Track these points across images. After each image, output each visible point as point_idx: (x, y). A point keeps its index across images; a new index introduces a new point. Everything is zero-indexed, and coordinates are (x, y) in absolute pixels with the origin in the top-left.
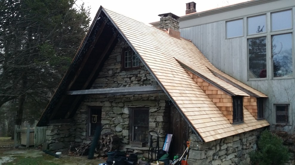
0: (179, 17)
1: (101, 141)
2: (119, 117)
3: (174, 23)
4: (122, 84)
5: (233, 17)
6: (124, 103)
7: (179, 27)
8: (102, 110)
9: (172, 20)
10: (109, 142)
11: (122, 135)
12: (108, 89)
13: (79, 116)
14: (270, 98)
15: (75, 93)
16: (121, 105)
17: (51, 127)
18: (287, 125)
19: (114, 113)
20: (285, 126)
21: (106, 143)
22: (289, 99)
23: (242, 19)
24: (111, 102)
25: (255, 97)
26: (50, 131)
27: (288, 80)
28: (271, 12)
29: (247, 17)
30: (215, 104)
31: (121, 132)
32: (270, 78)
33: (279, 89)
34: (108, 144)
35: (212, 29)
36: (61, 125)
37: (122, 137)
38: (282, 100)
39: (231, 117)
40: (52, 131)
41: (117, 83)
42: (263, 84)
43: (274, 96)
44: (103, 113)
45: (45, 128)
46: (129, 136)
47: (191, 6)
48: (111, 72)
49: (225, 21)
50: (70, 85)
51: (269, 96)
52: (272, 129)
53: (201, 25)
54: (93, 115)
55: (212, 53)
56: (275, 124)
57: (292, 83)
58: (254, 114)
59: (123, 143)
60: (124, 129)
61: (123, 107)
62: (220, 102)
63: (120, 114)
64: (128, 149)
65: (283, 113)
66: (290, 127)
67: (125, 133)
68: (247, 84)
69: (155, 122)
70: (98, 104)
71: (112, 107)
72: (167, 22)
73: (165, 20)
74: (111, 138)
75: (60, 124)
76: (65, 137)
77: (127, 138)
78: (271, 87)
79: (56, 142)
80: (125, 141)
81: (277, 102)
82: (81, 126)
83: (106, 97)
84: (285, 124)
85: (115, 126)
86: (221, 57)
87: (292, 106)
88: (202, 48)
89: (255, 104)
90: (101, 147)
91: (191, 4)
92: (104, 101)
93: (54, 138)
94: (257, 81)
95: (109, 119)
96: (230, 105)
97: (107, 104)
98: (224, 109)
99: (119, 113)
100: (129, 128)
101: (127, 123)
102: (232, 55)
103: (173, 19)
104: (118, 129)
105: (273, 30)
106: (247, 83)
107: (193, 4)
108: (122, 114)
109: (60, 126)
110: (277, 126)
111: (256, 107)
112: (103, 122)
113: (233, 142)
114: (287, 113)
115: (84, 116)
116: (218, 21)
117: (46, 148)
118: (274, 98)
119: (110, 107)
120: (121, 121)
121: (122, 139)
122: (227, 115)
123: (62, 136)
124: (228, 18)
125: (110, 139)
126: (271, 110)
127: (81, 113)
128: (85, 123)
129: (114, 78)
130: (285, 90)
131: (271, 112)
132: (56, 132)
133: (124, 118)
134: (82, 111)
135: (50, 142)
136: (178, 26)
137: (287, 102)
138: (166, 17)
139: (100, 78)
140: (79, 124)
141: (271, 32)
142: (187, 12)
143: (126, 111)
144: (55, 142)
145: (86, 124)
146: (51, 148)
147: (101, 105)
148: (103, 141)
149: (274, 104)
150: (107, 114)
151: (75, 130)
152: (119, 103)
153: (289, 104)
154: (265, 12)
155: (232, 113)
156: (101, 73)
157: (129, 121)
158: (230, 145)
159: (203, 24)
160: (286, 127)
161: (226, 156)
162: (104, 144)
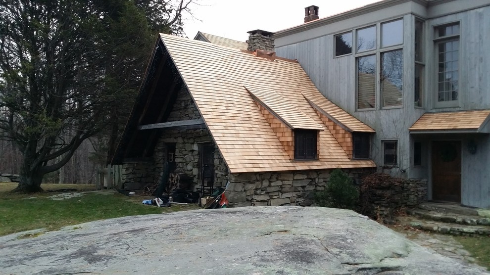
0: (274, 33)
1: (170, 180)
2: (190, 154)
3: (265, 41)
4: (192, 117)
5: (341, 29)
6: (194, 139)
7: (274, 46)
8: (176, 147)
9: (261, 38)
10: (177, 180)
11: (192, 175)
12: (169, 123)
13: (156, 154)
14: (377, 133)
15: (144, 128)
16: (191, 141)
17: (126, 165)
18: (394, 167)
19: (186, 150)
20: (391, 168)
21: (175, 182)
22: (396, 133)
23: (351, 31)
24: (183, 138)
25: (349, 132)
26: (125, 170)
27: (397, 110)
28: (381, 22)
29: (356, 30)
30: (279, 138)
31: (192, 170)
32: (379, 108)
33: (387, 122)
34: (176, 182)
35: (320, 45)
36: (137, 164)
37: (192, 176)
38: (390, 136)
39: (292, 153)
40: (127, 169)
41: (189, 116)
42: (371, 116)
43: (382, 130)
44: (177, 150)
45: (121, 166)
46: (199, 175)
47: (312, 11)
48: (183, 104)
49: (333, 35)
50: (140, 119)
51: (376, 131)
52: (379, 171)
53: (308, 40)
54: (170, 153)
55: (320, 76)
56: (383, 165)
57: (400, 114)
58: (348, 153)
59: (194, 183)
60: (194, 167)
61: (193, 143)
62: (282, 136)
63: (191, 151)
64: (197, 189)
65: (392, 152)
66: (398, 169)
67: (195, 171)
68: (355, 116)
69: (219, 158)
70: (172, 140)
71: (184, 143)
72: (255, 41)
73: (254, 39)
74: (179, 176)
75: (137, 162)
76: (142, 177)
77: (197, 177)
78: (379, 119)
79: (132, 181)
80: (195, 180)
81: (385, 138)
82: (158, 166)
83: (179, 133)
84: (392, 166)
85: (187, 165)
86: (328, 82)
87: (400, 143)
88: (309, 70)
89: (349, 140)
90: (170, 187)
91: (310, 9)
92: (177, 137)
93: (129, 177)
94: (365, 112)
95: (182, 156)
96: (290, 139)
97: (180, 140)
98: (285, 144)
99: (189, 150)
100: (198, 166)
101: (196, 160)
102: (340, 79)
103: (263, 36)
104: (189, 167)
105: (384, 46)
106: (354, 114)
107: (313, 8)
108: (193, 151)
109: (135, 165)
110: (384, 168)
111: (350, 144)
112: (177, 160)
113: (294, 180)
114: (396, 152)
115: (161, 154)
116: (325, 35)
117: (120, 187)
118: (381, 132)
119: (183, 143)
120: (192, 158)
121: (192, 179)
122: (288, 150)
123: (138, 175)
124: (337, 31)
125: (178, 178)
126: (378, 148)
127: (159, 151)
128: (162, 161)
129: (186, 111)
130: (393, 122)
131: (378, 151)
132: (130, 171)
133: (194, 156)
134: (159, 148)
135: (124, 181)
136: (273, 44)
137: (395, 138)
138: (255, 35)
139: (174, 111)
140: (157, 164)
141: (381, 48)
142: (306, 20)
143: (196, 147)
144: (130, 182)
145: (163, 163)
146: (125, 187)
147: (175, 141)
148: (172, 180)
149: (382, 141)
150: (180, 152)
151: (154, 170)
152: (190, 138)
153: (397, 141)
154: (374, 22)
155: (293, 148)
156: (175, 106)
157: (199, 158)
158: (286, 182)
159: (311, 39)
160: (394, 170)
161: (280, 194)
162: (172, 183)
